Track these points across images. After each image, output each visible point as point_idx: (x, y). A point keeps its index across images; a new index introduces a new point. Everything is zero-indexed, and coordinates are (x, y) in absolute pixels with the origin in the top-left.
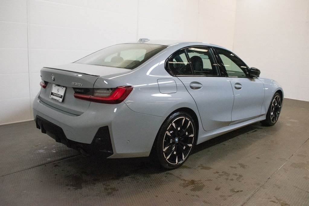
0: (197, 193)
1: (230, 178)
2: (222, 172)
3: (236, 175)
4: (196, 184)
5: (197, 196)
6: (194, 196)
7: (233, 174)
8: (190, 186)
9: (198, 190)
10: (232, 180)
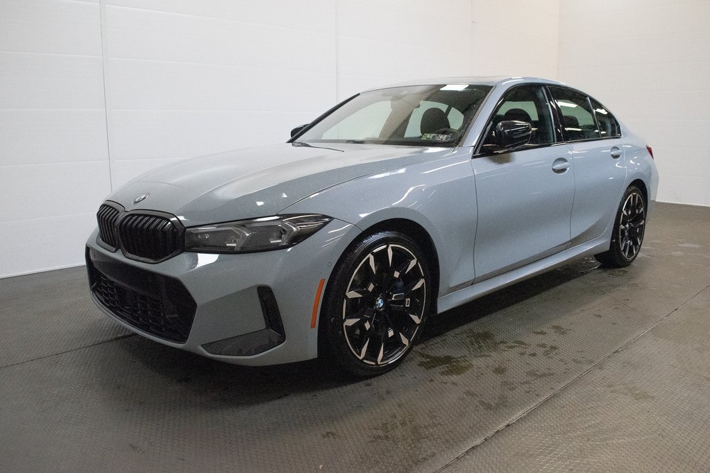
0: (454, 378)
1: (529, 351)
2: (515, 342)
3: (543, 346)
4: (454, 364)
5: (454, 383)
6: (446, 383)
7: (538, 345)
8: (440, 367)
9: (458, 373)
10: (534, 355)
